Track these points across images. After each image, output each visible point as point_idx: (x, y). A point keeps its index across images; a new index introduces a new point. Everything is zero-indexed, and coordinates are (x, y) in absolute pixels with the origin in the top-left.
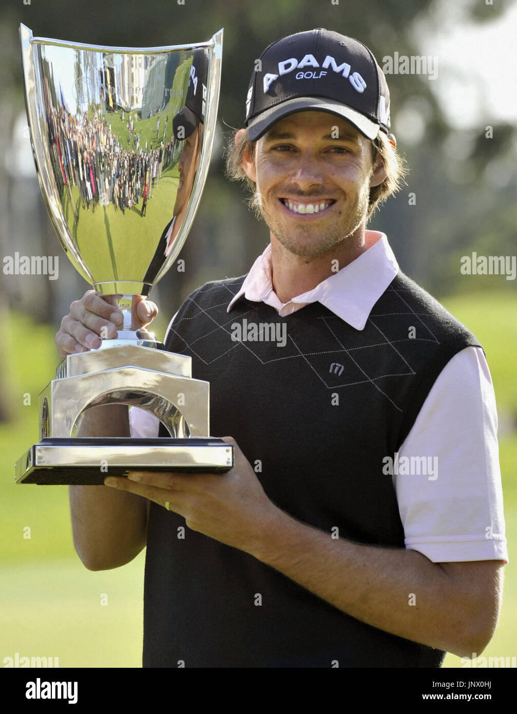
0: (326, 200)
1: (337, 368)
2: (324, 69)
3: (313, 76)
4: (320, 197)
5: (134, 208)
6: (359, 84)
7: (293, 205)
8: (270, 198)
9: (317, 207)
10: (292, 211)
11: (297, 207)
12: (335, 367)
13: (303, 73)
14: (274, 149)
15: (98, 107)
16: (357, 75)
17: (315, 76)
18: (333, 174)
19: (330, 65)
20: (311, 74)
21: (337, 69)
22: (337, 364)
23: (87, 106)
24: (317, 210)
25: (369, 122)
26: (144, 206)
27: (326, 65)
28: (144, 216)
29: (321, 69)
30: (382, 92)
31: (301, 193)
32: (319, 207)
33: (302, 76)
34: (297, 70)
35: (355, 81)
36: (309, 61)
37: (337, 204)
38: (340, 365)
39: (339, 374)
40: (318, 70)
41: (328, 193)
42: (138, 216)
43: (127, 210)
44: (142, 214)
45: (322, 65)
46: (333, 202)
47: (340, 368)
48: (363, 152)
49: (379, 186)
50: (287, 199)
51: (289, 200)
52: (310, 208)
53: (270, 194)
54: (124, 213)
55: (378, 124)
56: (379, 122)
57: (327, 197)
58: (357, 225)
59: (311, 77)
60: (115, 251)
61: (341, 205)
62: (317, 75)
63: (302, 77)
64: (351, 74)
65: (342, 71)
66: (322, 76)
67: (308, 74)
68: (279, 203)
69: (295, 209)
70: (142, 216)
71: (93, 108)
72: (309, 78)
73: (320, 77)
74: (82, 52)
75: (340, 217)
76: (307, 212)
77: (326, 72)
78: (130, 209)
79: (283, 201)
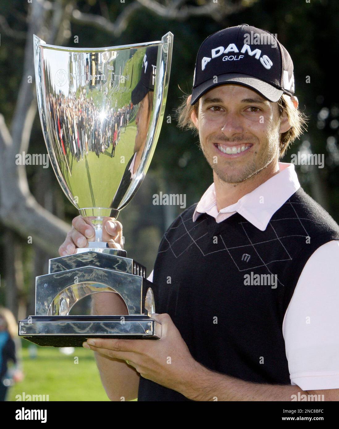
0: (246, 144)
1: (246, 257)
2: (242, 54)
3: (234, 58)
4: (241, 142)
5: (106, 153)
6: (267, 63)
7: (223, 147)
8: (207, 143)
9: (239, 149)
10: (223, 152)
11: (226, 150)
12: (245, 256)
13: (227, 57)
14: (209, 109)
15: (83, 88)
16: (265, 57)
17: (236, 59)
18: (249, 126)
19: (247, 51)
20: (233, 57)
21: (251, 53)
22: (247, 255)
23: (76, 89)
24: (239, 151)
25: (275, 89)
26: (114, 149)
27: (243, 51)
28: (114, 157)
29: (240, 53)
30: (285, 68)
31: (227, 140)
32: (241, 148)
33: (227, 58)
34: (224, 55)
35: (264, 61)
36: (232, 48)
37: (254, 146)
38: (248, 255)
39: (247, 261)
40: (238, 54)
41: (246, 139)
42: (108, 157)
43: (101, 155)
44: (112, 156)
45: (241, 51)
46: (251, 145)
47: (248, 257)
48: (271, 110)
49: (287, 132)
50: (219, 144)
51: (220, 145)
52: (234, 150)
53: (207, 140)
54: (99, 157)
55: (282, 90)
56: (282, 89)
57: (246, 142)
58: (270, 160)
59: (233, 59)
60: (93, 185)
61: (257, 148)
62: (237, 58)
63: (227, 60)
64: (261, 56)
65: (255, 55)
66: (240, 58)
67: (231, 57)
68: (213, 147)
69: (225, 151)
70: (112, 157)
71: (80, 89)
72: (231, 60)
73: (239, 59)
74: (73, 53)
75: (256, 155)
76: (232, 153)
77: (243, 56)
78: (103, 153)
79: (216, 145)
